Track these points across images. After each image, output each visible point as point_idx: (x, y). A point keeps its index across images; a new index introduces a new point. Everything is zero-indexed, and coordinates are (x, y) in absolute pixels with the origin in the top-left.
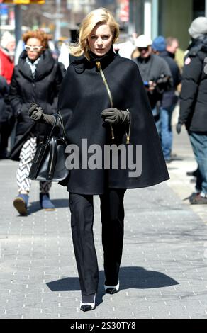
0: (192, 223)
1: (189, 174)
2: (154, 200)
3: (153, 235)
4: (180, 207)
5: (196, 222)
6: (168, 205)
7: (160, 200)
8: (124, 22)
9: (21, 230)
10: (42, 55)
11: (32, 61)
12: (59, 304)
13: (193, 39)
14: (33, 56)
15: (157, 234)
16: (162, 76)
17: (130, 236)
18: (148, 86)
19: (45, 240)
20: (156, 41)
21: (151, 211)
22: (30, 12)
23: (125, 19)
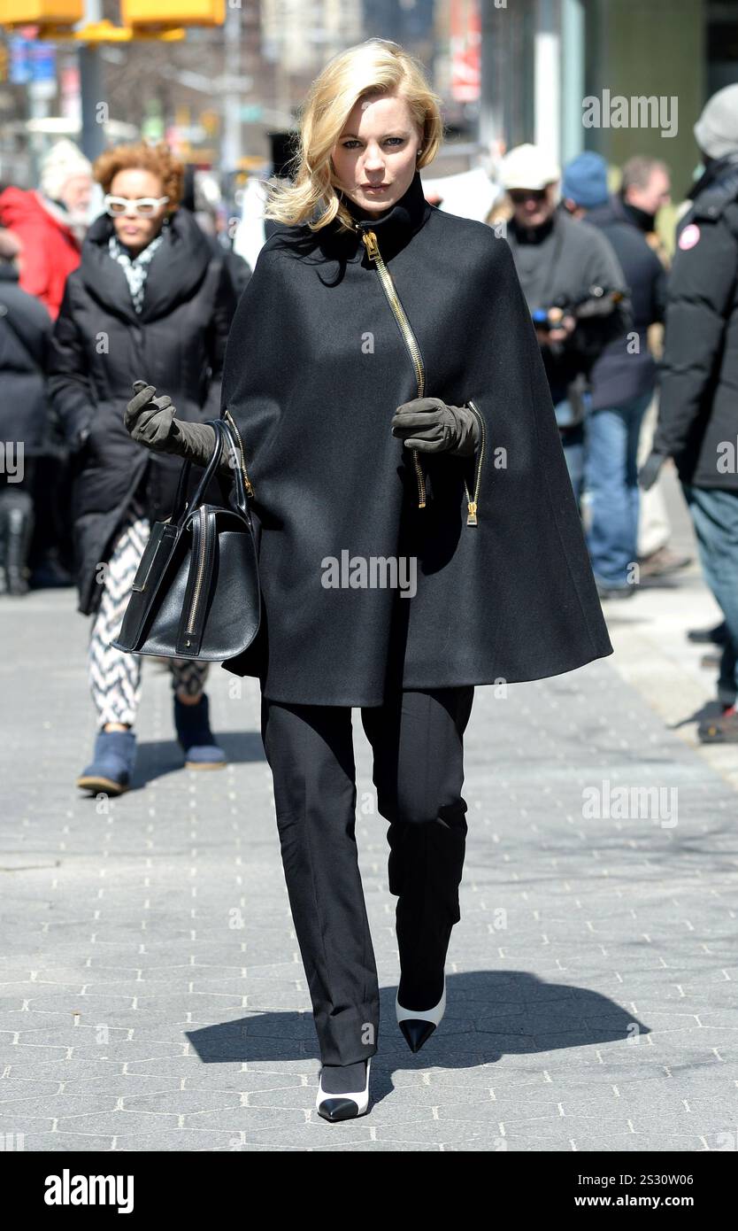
0: (708, 810)
1: (695, 637)
2: (573, 728)
3: (572, 852)
4: (666, 753)
5: (723, 805)
6: (624, 745)
7: (593, 730)
8: (464, 104)
9: (108, 836)
10: (166, 231)
11: (133, 252)
12: (244, 1098)
13: (708, 161)
14: (137, 231)
15: (587, 849)
16: (597, 291)
17: (490, 856)
18: (546, 326)
19: (194, 871)
20: (576, 172)
21: (564, 767)
22: (134, 71)
23: (469, 94)
